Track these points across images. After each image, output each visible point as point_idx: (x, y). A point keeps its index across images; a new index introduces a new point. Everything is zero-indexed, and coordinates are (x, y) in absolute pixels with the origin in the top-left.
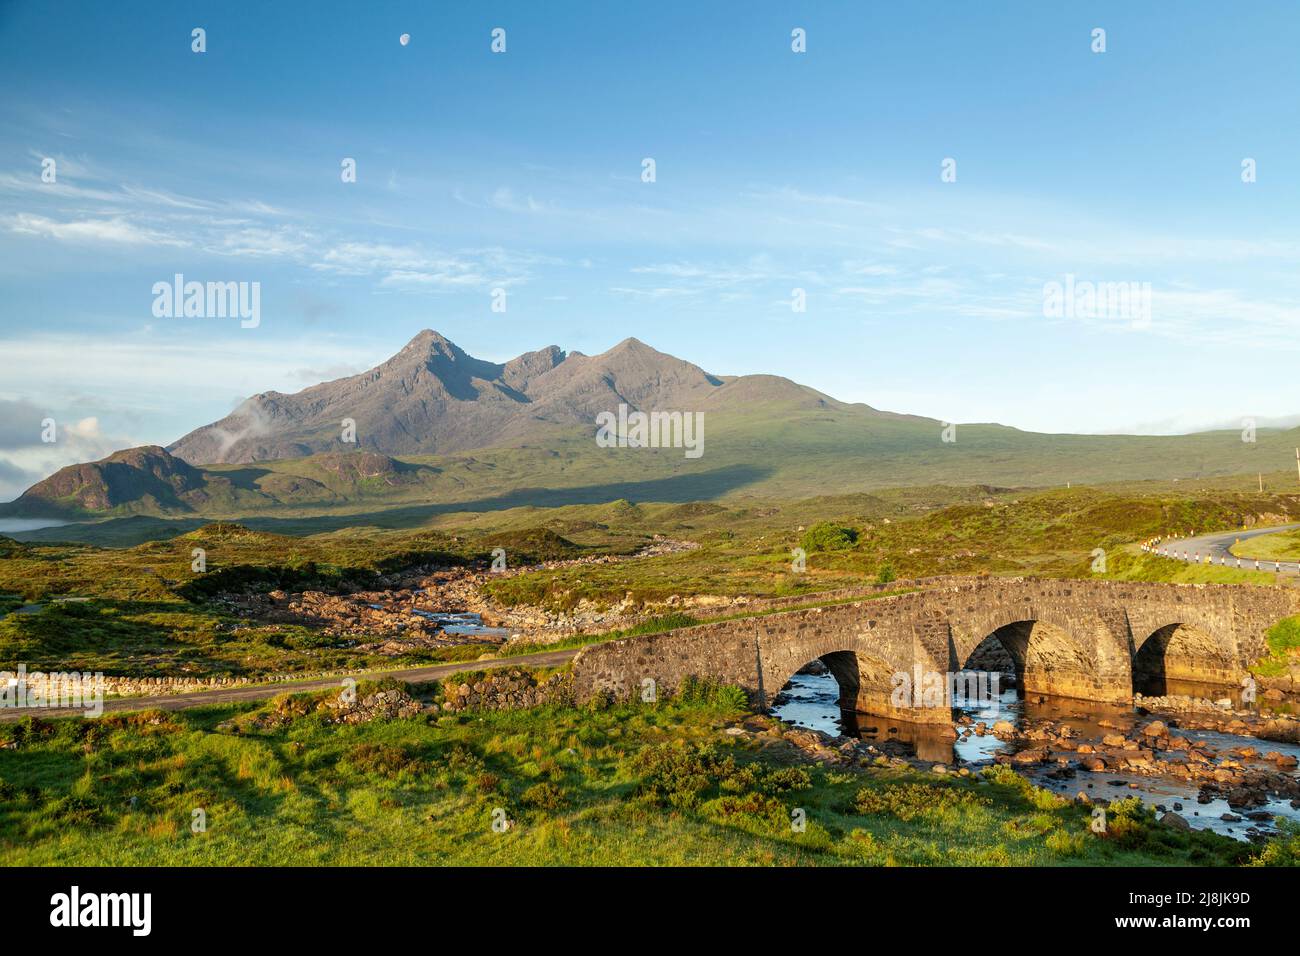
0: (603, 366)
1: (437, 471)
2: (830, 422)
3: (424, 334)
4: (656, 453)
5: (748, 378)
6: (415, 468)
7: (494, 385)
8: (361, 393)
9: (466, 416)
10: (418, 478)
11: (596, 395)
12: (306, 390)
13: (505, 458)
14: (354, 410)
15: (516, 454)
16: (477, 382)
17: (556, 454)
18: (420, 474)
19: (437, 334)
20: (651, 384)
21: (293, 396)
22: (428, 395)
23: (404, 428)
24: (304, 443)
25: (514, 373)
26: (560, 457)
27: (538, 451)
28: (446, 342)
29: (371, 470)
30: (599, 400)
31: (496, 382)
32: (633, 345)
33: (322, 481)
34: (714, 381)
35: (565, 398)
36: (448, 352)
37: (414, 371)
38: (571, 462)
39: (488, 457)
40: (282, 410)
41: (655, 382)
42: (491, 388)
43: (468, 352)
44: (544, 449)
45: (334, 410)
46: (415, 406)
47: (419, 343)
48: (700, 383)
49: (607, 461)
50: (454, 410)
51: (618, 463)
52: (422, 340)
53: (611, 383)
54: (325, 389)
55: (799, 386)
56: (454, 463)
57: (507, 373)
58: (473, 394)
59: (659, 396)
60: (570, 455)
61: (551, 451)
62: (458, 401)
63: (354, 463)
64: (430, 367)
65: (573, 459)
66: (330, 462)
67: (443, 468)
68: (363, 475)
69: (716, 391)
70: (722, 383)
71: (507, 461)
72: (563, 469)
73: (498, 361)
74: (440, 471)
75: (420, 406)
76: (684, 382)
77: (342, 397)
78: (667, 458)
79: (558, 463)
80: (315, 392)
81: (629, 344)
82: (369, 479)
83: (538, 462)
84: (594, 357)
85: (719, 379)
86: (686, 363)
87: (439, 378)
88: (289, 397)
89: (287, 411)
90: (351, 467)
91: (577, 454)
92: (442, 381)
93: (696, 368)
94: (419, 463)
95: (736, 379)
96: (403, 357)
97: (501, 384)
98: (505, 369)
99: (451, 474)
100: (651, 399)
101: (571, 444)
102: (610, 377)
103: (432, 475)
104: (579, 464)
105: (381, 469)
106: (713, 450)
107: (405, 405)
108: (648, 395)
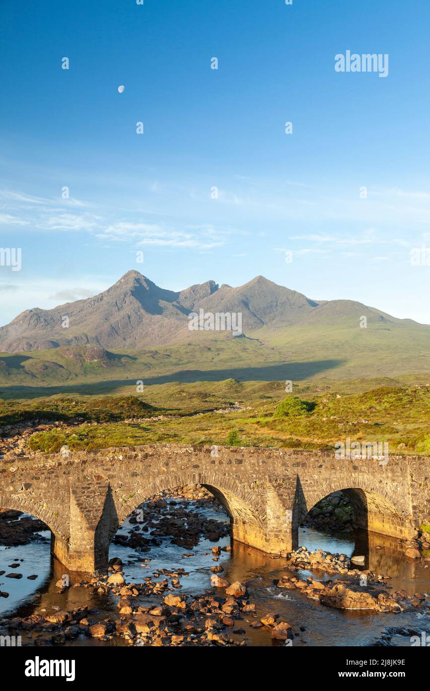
0: (242, 294)
1: (134, 359)
3: (130, 273)
4: (273, 349)
5: (334, 302)
6: (120, 357)
7: (173, 305)
8: (90, 310)
9: (155, 325)
10: (121, 363)
12: (57, 307)
13: (177, 351)
14: (85, 320)
15: (184, 349)
16: (162, 303)
17: (209, 349)
18: (123, 360)
19: (138, 273)
20: (272, 306)
21: (50, 311)
22: (131, 311)
23: (116, 332)
24: (55, 341)
25: (186, 298)
26: (212, 351)
27: (198, 347)
28: (143, 278)
29: (93, 358)
31: (175, 303)
32: (261, 280)
33: (62, 364)
34: (313, 304)
36: (145, 284)
37: (123, 296)
38: (218, 354)
39: (166, 350)
40: (42, 320)
41: (275, 304)
42: (172, 307)
43: (157, 285)
44: (202, 346)
45: (74, 320)
46: (123, 318)
47: (126, 278)
48: (304, 305)
49: (241, 354)
50: (148, 320)
51: (247, 355)
52: (129, 277)
53: (246, 304)
54: (69, 307)
55: (367, 307)
56: (145, 354)
57: (181, 297)
58: (159, 311)
59: (277, 313)
60: (218, 350)
61: (206, 347)
62: (150, 315)
63: (82, 353)
64: (133, 293)
65: (220, 352)
66: (67, 352)
67: (138, 357)
68: (88, 361)
69: (313, 310)
70: (318, 305)
71: (178, 353)
72: (213, 359)
73: (176, 291)
74: (136, 359)
75: (127, 318)
76: (294, 304)
77: (79, 312)
78: (280, 353)
79: (210, 355)
80: (63, 308)
81: (258, 280)
82: (91, 363)
83: (198, 354)
84: (236, 288)
85: (316, 302)
86: (295, 292)
87: (139, 300)
88: (46, 311)
89: (45, 320)
90: (80, 355)
91: (222, 349)
92: (141, 302)
93: (301, 296)
94: (123, 354)
95: (327, 303)
96: (117, 287)
98: (180, 296)
99: (142, 361)
100: (272, 315)
101: (219, 343)
102: (246, 301)
103: (131, 361)
104: (223, 356)
105: (99, 357)
106: (309, 348)
107: (118, 317)
108: (270, 313)
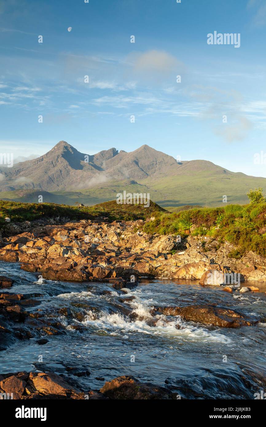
0: (134, 156)
2: (228, 180)
3: (61, 143)
8: (35, 166)
9: (78, 176)
11: (131, 168)
14: (32, 173)
15: (98, 191)
16: (82, 162)
17: (115, 191)
19: (66, 143)
20: (153, 164)
22: (62, 167)
23: (52, 180)
24: (12, 187)
25: (97, 159)
27: (107, 190)
28: (70, 146)
30: (132, 170)
32: (146, 148)
34: (179, 163)
35: (118, 169)
36: (70, 150)
37: (56, 158)
39: (87, 192)
41: (155, 163)
42: (88, 165)
43: (78, 150)
44: (110, 189)
45: (24, 173)
46: (57, 172)
48: (173, 163)
50: (73, 173)
52: (60, 145)
53: (137, 163)
54: (21, 165)
56: (73, 194)
57: (95, 159)
58: (80, 167)
59: (156, 168)
60: (121, 192)
61: (113, 190)
62: (74, 170)
63: (31, 193)
64: (63, 156)
66: (22, 193)
69: (180, 166)
71: (95, 194)
75: (59, 172)
76: (167, 163)
77: (28, 168)
78: (161, 193)
80: (17, 166)
81: (144, 147)
83: (107, 194)
84: (130, 153)
87: (67, 160)
90: (30, 195)
92: (68, 162)
95: (189, 162)
96: (52, 152)
97: (92, 164)
100: (153, 170)
102: (137, 161)
107: (53, 171)
108: (152, 168)
